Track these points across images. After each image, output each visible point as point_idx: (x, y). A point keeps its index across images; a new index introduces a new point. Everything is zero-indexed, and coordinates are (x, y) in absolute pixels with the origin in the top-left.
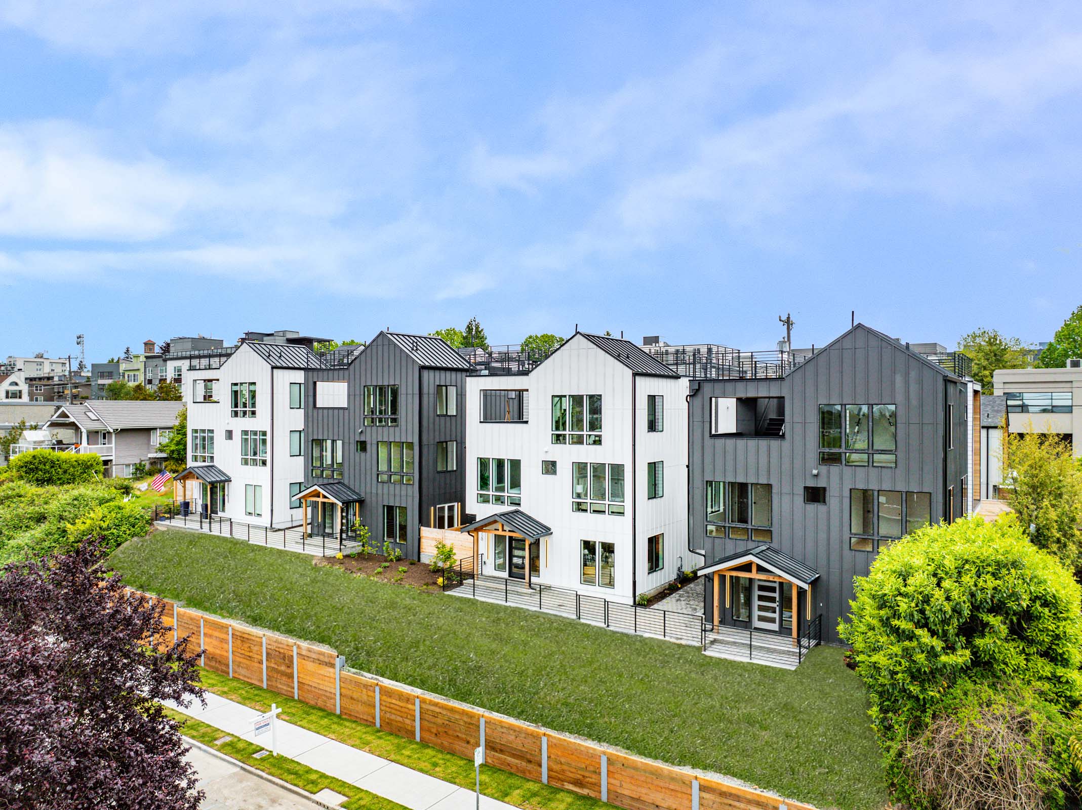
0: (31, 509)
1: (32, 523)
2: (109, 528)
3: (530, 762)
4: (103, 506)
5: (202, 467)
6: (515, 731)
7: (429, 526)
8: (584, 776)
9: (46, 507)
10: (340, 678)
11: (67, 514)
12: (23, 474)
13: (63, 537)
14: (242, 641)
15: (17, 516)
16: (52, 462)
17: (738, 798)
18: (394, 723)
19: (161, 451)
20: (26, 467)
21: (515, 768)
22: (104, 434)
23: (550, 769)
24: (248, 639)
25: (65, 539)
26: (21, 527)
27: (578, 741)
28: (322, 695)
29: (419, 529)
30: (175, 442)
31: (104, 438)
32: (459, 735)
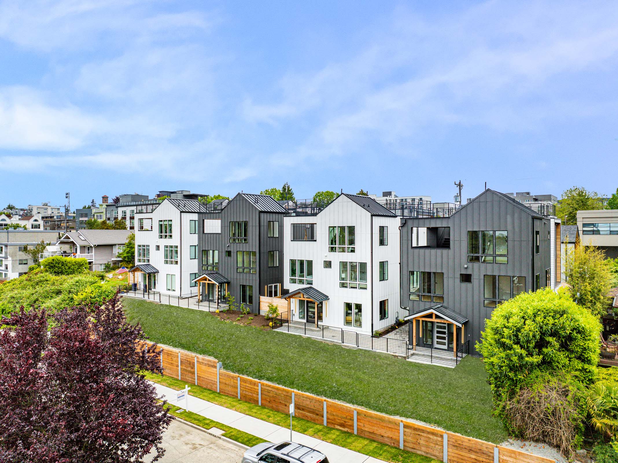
0: (53, 288)
1: (54, 295)
2: (95, 297)
3: (317, 415)
4: (91, 286)
5: (143, 265)
6: (310, 399)
7: (264, 295)
8: (345, 422)
9: (61, 286)
10: (219, 373)
11: (73, 290)
12: (48, 269)
13: (71, 302)
14: (168, 355)
15: (46, 291)
16: (62, 262)
17: (423, 431)
18: (247, 396)
19: (119, 257)
20: (49, 265)
21: (310, 418)
22: (89, 248)
23: (328, 419)
24: (171, 354)
25: (72, 303)
26: (48, 297)
27: (342, 404)
28: (209, 382)
29: (259, 297)
30: (126, 252)
31: (89, 250)
32: (281, 402)
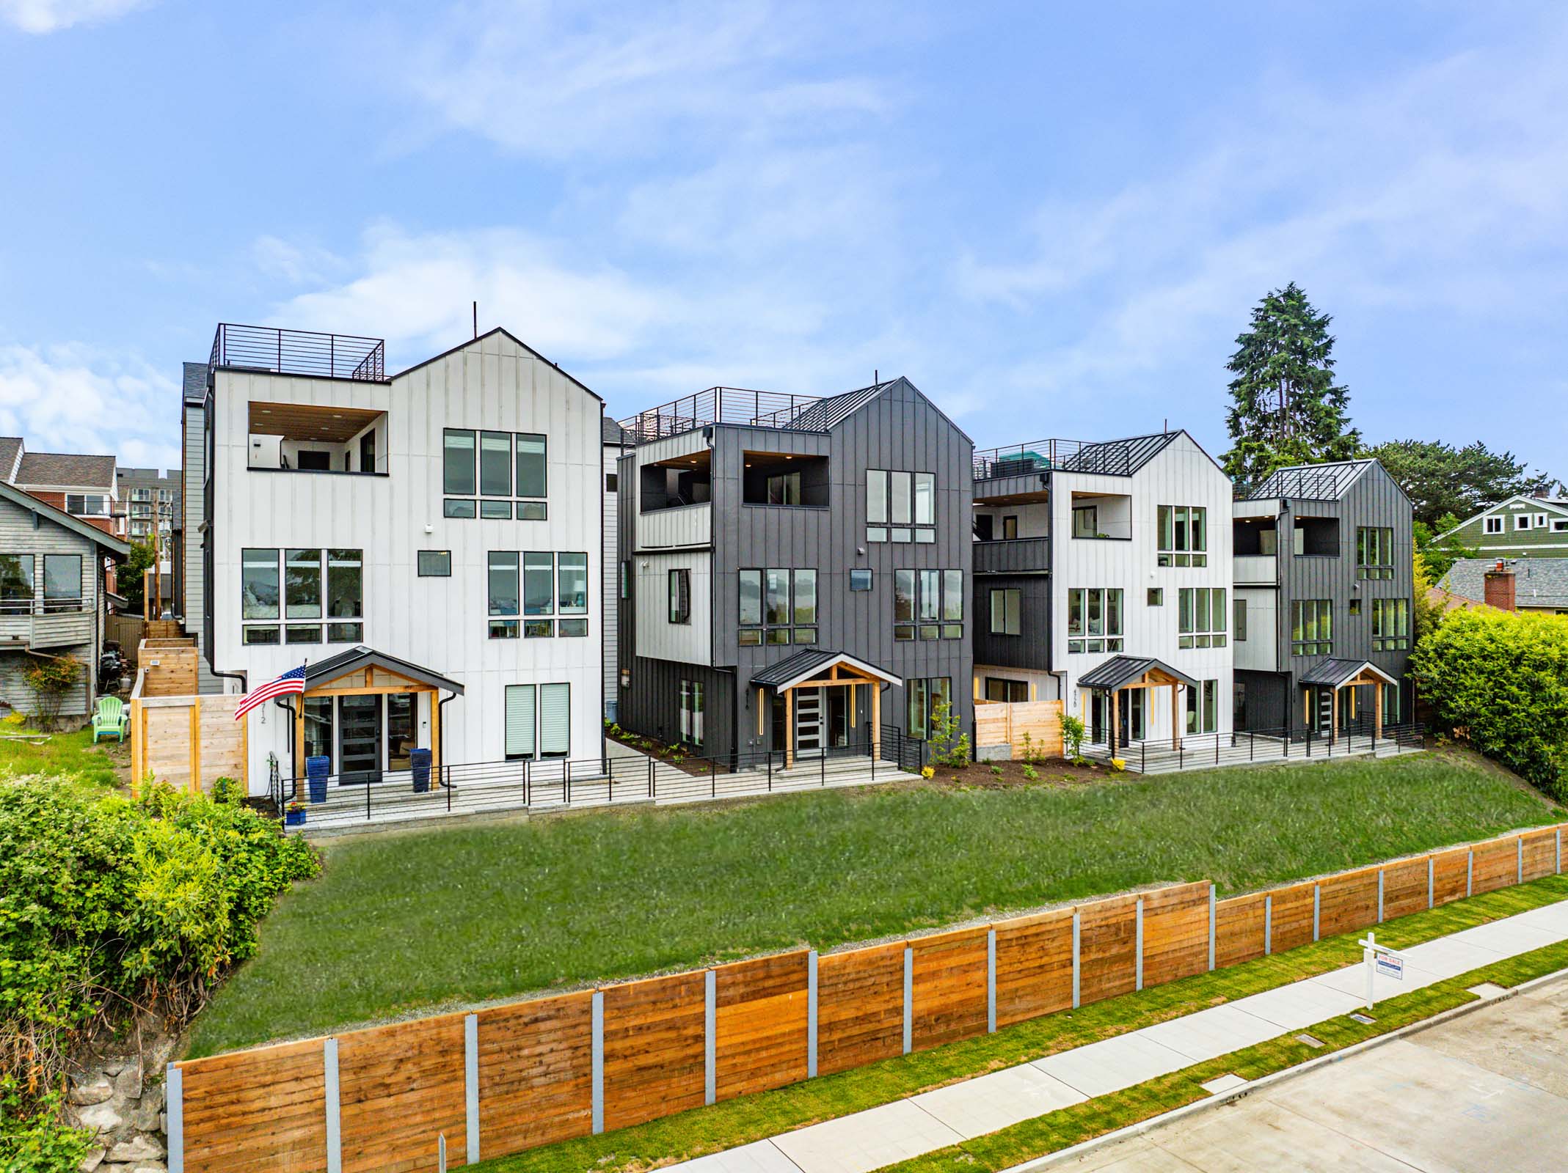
8: (1457, 881)
10: (1217, 913)
18: (1288, 935)
23: (1435, 891)
32: (1359, 904)
